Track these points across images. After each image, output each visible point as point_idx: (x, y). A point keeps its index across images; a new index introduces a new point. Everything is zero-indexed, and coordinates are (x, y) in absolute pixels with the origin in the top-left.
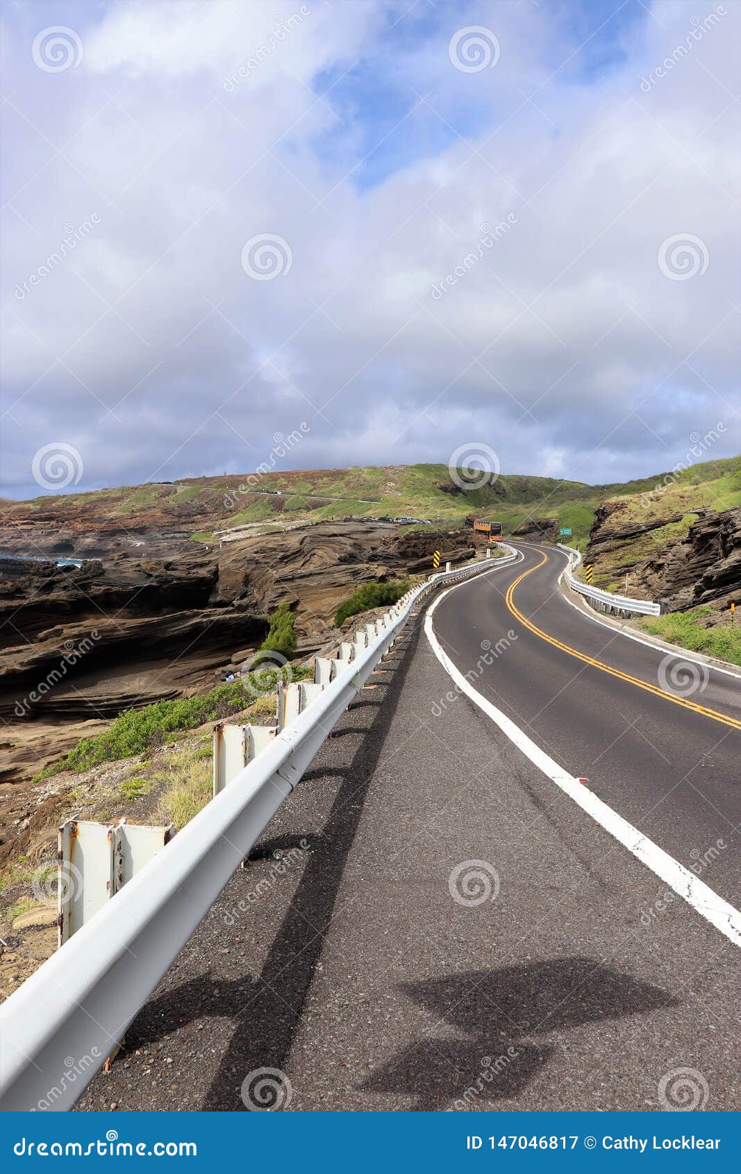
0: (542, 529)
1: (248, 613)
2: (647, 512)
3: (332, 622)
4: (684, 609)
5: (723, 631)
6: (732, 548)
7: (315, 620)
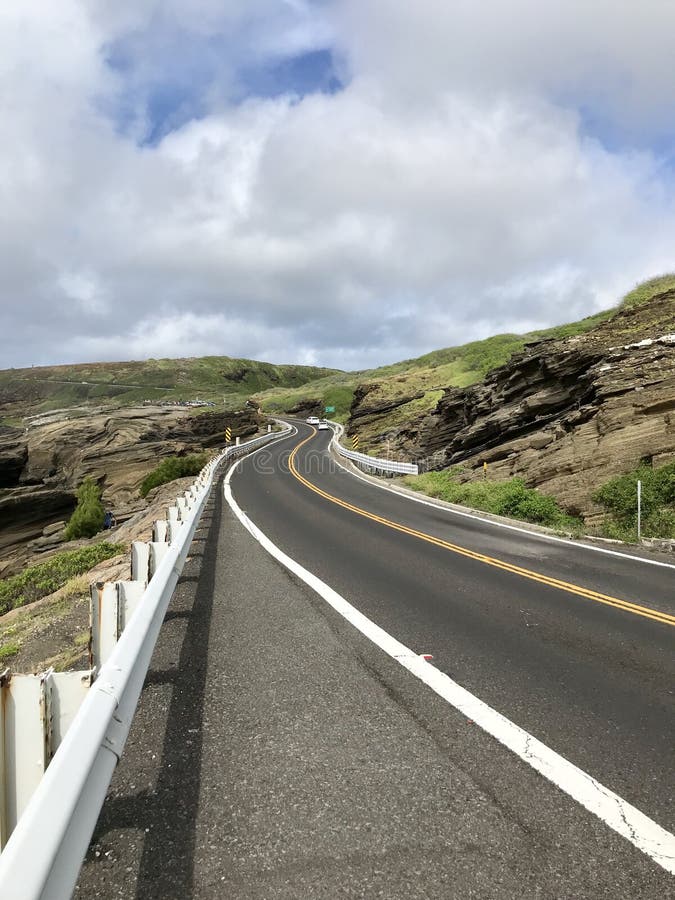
0: (310, 407)
1: (58, 490)
2: (396, 391)
3: (137, 493)
4: (440, 469)
5: (476, 486)
6: (475, 417)
7: (122, 492)
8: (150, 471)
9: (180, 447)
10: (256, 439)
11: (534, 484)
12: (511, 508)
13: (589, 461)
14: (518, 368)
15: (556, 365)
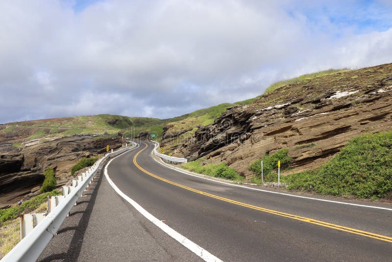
0: (145, 136)
1: (37, 173)
2: (180, 127)
3: (70, 173)
4: (195, 160)
5: (208, 166)
6: (209, 138)
7: (64, 174)
8: (75, 164)
9: (87, 154)
10: (121, 150)
11: (229, 164)
12: (220, 174)
13: (247, 154)
14: (224, 118)
15: (238, 117)
